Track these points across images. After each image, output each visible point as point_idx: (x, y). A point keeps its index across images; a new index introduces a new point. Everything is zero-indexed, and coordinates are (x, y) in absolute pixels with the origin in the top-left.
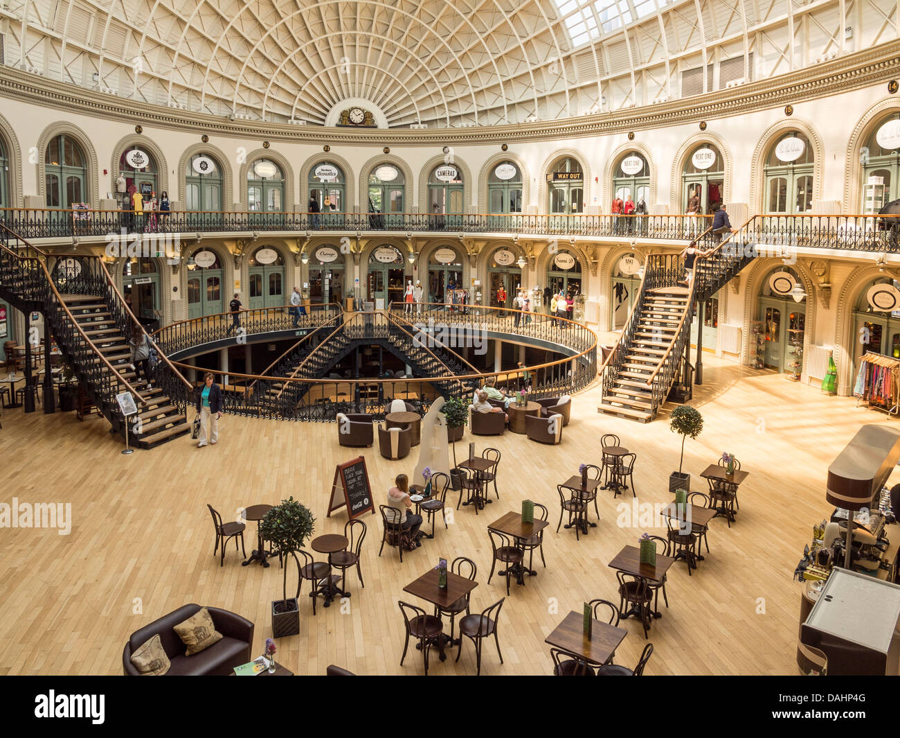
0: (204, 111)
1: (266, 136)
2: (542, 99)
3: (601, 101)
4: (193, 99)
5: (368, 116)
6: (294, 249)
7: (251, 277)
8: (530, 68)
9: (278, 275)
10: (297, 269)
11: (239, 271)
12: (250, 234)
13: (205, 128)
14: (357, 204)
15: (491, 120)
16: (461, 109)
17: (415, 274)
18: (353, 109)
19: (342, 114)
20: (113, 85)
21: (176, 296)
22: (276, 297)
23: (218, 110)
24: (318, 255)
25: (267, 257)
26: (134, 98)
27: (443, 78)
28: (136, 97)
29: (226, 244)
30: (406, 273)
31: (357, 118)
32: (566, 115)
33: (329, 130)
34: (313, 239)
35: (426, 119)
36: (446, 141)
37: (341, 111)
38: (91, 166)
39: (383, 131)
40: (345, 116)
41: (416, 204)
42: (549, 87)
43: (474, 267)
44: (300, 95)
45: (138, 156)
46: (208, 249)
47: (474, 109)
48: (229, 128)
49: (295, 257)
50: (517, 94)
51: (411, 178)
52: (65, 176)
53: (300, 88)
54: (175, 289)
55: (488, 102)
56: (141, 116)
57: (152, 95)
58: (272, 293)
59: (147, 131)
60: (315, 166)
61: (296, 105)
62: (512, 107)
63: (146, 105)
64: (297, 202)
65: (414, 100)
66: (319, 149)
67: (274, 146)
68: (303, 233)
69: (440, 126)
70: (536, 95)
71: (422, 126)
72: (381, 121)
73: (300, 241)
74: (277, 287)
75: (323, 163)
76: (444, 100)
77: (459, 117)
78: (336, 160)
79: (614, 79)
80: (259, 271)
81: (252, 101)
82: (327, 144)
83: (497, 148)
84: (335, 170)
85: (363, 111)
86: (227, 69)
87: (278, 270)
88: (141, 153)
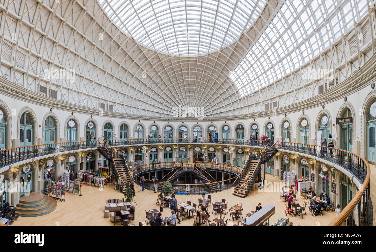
0: (154, 116)
1: (169, 120)
2: (234, 110)
3: (248, 111)
4: (152, 113)
6: (175, 147)
7: (165, 154)
8: (231, 102)
9: (171, 154)
10: (176, 152)
11: (161, 152)
12: (164, 144)
13: (154, 119)
14: (190, 136)
15: (222, 115)
16: (215, 112)
17: (204, 154)
20: (135, 112)
21: (147, 158)
22: (170, 159)
23: (158, 115)
24: (181, 149)
25: (168, 149)
26: (139, 115)
27: (211, 105)
28: (140, 114)
29: (159, 146)
30: (202, 154)
32: (240, 114)
33: (184, 118)
34: (179, 145)
35: (207, 115)
36: (212, 120)
38: (129, 130)
39: (196, 118)
41: (205, 136)
42: (236, 107)
45: (139, 127)
46: (155, 147)
47: (218, 112)
48: (159, 119)
49: (175, 149)
50: (229, 108)
51: (203, 129)
52: (124, 132)
54: (147, 156)
55: (222, 110)
56: (140, 118)
57: (143, 113)
58: (169, 158)
59: (141, 121)
60: (180, 127)
62: (227, 112)
63: (142, 116)
64: (176, 136)
66: (181, 123)
67: (170, 123)
68: (177, 143)
69: (210, 116)
70: (233, 109)
71: (206, 117)
73: (176, 145)
74: (171, 156)
75: (182, 126)
76: (211, 110)
77: (215, 114)
78: (185, 125)
79: (251, 105)
80: (166, 152)
81: (165, 112)
82: (183, 121)
83: (224, 122)
84: (185, 128)
86: (160, 106)
87: (171, 152)
88: (140, 126)
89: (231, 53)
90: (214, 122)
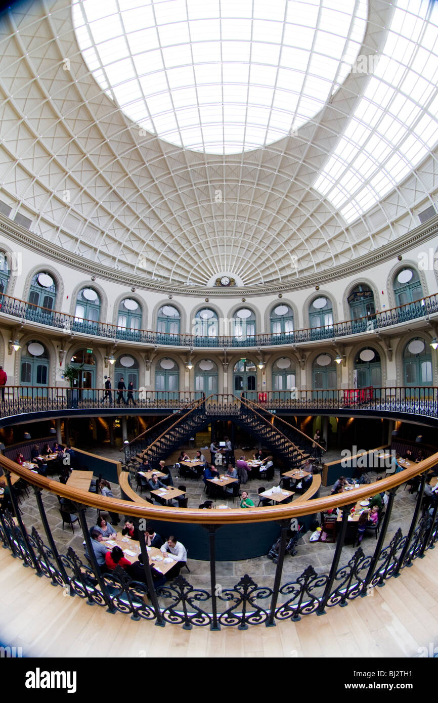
1: (171, 292)
2: (336, 257)
5: (232, 282)
6: (185, 360)
11: (149, 372)
17: (264, 377)
18: (223, 277)
19: (217, 281)
24: (201, 365)
27: (275, 256)
31: (225, 281)
33: (209, 289)
34: (195, 352)
35: (267, 280)
36: (280, 291)
37: (216, 278)
39: (241, 288)
40: (219, 282)
43: (303, 369)
44: (192, 271)
49: (186, 365)
50: (321, 257)
51: (259, 315)
53: (192, 267)
55: (304, 265)
60: (200, 311)
61: (190, 277)
62: (319, 264)
64: (187, 331)
65: (259, 271)
66: (202, 300)
67: (175, 298)
68: (189, 348)
69: (276, 283)
71: (264, 284)
72: (240, 283)
75: (205, 309)
76: (277, 269)
77: (286, 277)
78: (212, 307)
81: (164, 273)
82: (207, 297)
83: (313, 289)
85: (229, 278)
89: (304, 155)
90: (286, 296)
